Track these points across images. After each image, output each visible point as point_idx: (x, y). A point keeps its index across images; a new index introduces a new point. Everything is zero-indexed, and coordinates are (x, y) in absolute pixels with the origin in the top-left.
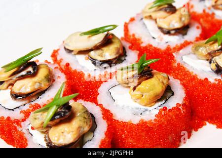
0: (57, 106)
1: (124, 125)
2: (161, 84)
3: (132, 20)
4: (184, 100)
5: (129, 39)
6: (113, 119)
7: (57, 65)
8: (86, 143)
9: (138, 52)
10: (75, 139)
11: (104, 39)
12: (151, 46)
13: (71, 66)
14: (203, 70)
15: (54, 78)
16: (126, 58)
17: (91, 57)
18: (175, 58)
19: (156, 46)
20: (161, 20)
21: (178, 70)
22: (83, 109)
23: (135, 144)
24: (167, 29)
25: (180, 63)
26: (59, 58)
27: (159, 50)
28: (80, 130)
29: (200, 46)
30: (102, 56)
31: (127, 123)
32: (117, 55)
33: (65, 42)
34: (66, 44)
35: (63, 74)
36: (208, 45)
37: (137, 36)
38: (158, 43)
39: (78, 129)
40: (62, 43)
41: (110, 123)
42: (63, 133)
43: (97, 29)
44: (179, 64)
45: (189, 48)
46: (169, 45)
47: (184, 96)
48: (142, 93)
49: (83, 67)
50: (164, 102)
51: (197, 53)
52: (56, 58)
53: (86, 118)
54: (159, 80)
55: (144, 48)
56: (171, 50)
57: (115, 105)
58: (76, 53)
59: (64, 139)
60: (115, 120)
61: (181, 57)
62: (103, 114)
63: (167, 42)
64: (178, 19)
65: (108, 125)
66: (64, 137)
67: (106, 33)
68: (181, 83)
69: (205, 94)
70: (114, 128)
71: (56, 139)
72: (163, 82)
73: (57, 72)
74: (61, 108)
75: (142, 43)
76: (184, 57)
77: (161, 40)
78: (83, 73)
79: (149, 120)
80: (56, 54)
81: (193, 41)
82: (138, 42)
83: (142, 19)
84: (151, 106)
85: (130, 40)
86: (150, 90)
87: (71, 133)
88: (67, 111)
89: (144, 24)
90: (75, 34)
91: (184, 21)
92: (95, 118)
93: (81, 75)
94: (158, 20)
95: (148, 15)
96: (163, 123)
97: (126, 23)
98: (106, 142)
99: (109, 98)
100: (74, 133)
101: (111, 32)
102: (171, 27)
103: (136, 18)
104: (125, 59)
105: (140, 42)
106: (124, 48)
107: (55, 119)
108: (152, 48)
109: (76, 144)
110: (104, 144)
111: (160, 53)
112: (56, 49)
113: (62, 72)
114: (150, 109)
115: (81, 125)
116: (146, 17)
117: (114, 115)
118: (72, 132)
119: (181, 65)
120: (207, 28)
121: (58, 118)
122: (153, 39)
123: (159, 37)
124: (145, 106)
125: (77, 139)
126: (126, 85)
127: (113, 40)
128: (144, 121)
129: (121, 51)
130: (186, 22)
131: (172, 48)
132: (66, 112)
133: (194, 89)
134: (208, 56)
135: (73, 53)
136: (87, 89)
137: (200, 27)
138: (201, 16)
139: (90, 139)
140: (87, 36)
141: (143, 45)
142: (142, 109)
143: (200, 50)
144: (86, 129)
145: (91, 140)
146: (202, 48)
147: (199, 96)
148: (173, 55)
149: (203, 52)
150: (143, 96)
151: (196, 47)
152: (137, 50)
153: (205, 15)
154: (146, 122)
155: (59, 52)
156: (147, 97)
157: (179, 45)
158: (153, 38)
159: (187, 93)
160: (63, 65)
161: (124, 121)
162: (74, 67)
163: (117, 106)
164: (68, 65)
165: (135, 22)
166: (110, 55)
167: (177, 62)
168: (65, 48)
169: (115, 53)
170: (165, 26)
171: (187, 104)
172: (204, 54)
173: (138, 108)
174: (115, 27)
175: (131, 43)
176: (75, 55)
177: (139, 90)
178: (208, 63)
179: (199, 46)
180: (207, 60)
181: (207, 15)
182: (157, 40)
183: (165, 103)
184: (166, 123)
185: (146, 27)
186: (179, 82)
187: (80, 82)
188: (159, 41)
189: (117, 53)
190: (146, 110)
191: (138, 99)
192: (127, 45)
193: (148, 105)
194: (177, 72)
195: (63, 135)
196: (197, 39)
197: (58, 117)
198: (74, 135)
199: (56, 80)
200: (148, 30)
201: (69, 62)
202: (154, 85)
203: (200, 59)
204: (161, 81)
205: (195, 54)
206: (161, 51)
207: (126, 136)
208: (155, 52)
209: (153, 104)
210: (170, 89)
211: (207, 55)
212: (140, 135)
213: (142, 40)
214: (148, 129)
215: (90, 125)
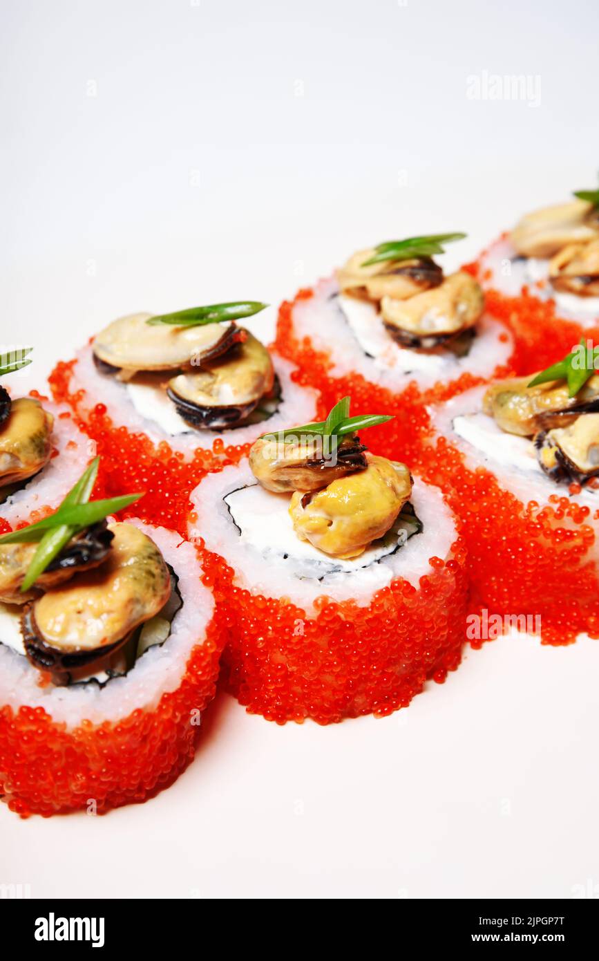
0: (70, 527)
1: (266, 610)
2: (389, 494)
3: (305, 295)
4: (453, 549)
5: (291, 351)
6: (232, 588)
7: (66, 408)
8: (147, 650)
9: (318, 393)
10: (117, 634)
11: (220, 342)
12: (359, 378)
13: (109, 414)
14: (516, 467)
15: (58, 447)
16: (282, 407)
17: (175, 394)
18: (431, 424)
19: (374, 382)
20: (396, 304)
21: (439, 460)
22: (145, 547)
23: (294, 668)
24: (411, 332)
25: (446, 436)
26: (73, 388)
27: (382, 392)
28: (132, 611)
29: (511, 392)
30: (209, 393)
31: (277, 601)
32: (256, 396)
33: (97, 341)
34: (101, 346)
35: (85, 436)
36: (536, 391)
37: (317, 346)
38: (383, 372)
39: (126, 607)
40: (85, 341)
41: (222, 597)
42: (79, 612)
43: (201, 309)
44: (442, 441)
45: (475, 398)
46: (414, 382)
47: (455, 540)
48: (330, 514)
49: (148, 422)
50: (391, 548)
51: (499, 412)
52: (66, 386)
53: (153, 575)
54: (385, 479)
55: (337, 381)
56: (419, 395)
57: (241, 543)
58: (128, 376)
59: (82, 632)
60: (239, 589)
61: (448, 420)
62: (204, 569)
63: (408, 373)
64: (446, 305)
65: (217, 603)
66: (81, 627)
67: (227, 324)
68: (445, 500)
69: (516, 539)
70: (235, 614)
71: (58, 628)
72: (393, 489)
73: (67, 429)
74: (83, 537)
75: (332, 366)
76: (458, 422)
77: (391, 364)
78: (147, 440)
79: (346, 599)
80: (67, 373)
81: (486, 376)
82: (318, 362)
83: (335, 295)
84: (352, 559)
85: (295, 354)
86: (358, 509)
87: (104, 616)
88: (99, 545)
89: (341, 311)
90: (131, 319)
91: (464, 314)
92: (176, 578)
93: (140, 443)
94: (385, 304)
95: (354, 283)
96: (386, 614)
97: (285, 303)
98: (206, 654)
99: (226, 522)
100: (115, 616)
101: (240, 323)
102: (426, 328)
103: (317, 292)
104: (277, 411)
105: (326, 365)
106: (276, 379)
107: (60, 567)
108: (363, 384)
109: (117, 649)
110: (202, 659)
111: (387, 403)
112: (66, 359)
113: (82, 430)
114: (347, 565)
115: (138, 596)
116: (349, 292)
117: (237, 574)
118: (109, 612)
119: (448, 443)
120: (530, 343)
121: (69, 566)
122: (368, 360)
123: (385, 355)
124: (333, 556)
125: (120, 637)
126: (281, 489)
127: (248, 350)
128: (330, 601)
129: (267, 386)
130: (471, 318)
131: (422, 389)
132: (98, 550)
133: (482, 519)
134: (533, 425)
135: (118, 377)
136: (156, 487)
137: (509, 335)
138: (516, 306)
139: (157, 641)
140: (169, 328)
141: (335, 374)
142: (323, 566)
143: (511, 406)
144: (152, 608)
145: (161, 645)
146: (516, 399)
147: (496, 543)
148: (424, 411)
149: (521, 412)
150: (330, 524)
151: (499, 395)
152: (316, 386)
153: (527, 305)
154: (334, 605)
155: (76, 368)
156: (344, 526)
157: (445, 383)
158: (368, 355)
159: (462, 530)
160: (85, 410)
161: (267, 597)
162: (119, 418)
163: (247, 547)
164: (101, 410)
165: (312, 302)
166: (235, 392)
167: (440, 435)
168: (96, 359)
169: (250, 388)
170: (408, 323)
171: (462, 562)
172: (523, 418)
173: (311, 562)
174: (257, 308)
175: (298, 363)
176: (125, 382)
177: (321, 505)
178: (531, 446)
179: (508, 392)
180: (530, 437)
181: (534, 305)
182: (378, 364)
183: (394, 553)
184: (394, 614)
185: (347, 322)
186: (441, 495)
187: (135, 467)
188: (385, 367)
189: (257, 389)
190: (336, 570)
191: (316, 531)
192: (285, 368)
193: (345, 554)
194: (433, 464)
195: (79, 621)
196: (501, 373)
197: (71, 561)
198: (113, 622)
199: (63, 452)
200: (352, 330)
201: (105, 403)
202: (368, 495)
203: (506, 432)
204: (389, 484)
205: (492, 415)
206: (388, 398)
207: (268, 642)
208: (371, 398)
209: (358, 553)
210: (413, 514)
211: (529, 422)
212: (311, 645)
213: (334, 359)
214: (336, 626)
215: (162, 599)
